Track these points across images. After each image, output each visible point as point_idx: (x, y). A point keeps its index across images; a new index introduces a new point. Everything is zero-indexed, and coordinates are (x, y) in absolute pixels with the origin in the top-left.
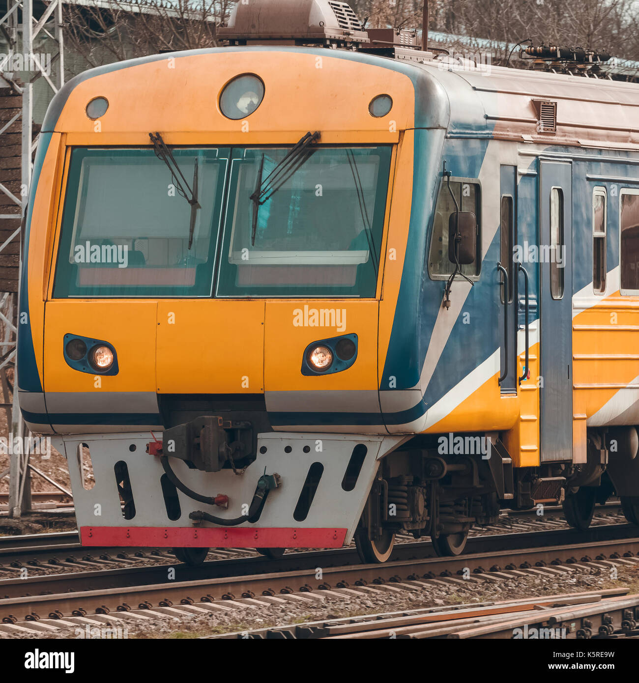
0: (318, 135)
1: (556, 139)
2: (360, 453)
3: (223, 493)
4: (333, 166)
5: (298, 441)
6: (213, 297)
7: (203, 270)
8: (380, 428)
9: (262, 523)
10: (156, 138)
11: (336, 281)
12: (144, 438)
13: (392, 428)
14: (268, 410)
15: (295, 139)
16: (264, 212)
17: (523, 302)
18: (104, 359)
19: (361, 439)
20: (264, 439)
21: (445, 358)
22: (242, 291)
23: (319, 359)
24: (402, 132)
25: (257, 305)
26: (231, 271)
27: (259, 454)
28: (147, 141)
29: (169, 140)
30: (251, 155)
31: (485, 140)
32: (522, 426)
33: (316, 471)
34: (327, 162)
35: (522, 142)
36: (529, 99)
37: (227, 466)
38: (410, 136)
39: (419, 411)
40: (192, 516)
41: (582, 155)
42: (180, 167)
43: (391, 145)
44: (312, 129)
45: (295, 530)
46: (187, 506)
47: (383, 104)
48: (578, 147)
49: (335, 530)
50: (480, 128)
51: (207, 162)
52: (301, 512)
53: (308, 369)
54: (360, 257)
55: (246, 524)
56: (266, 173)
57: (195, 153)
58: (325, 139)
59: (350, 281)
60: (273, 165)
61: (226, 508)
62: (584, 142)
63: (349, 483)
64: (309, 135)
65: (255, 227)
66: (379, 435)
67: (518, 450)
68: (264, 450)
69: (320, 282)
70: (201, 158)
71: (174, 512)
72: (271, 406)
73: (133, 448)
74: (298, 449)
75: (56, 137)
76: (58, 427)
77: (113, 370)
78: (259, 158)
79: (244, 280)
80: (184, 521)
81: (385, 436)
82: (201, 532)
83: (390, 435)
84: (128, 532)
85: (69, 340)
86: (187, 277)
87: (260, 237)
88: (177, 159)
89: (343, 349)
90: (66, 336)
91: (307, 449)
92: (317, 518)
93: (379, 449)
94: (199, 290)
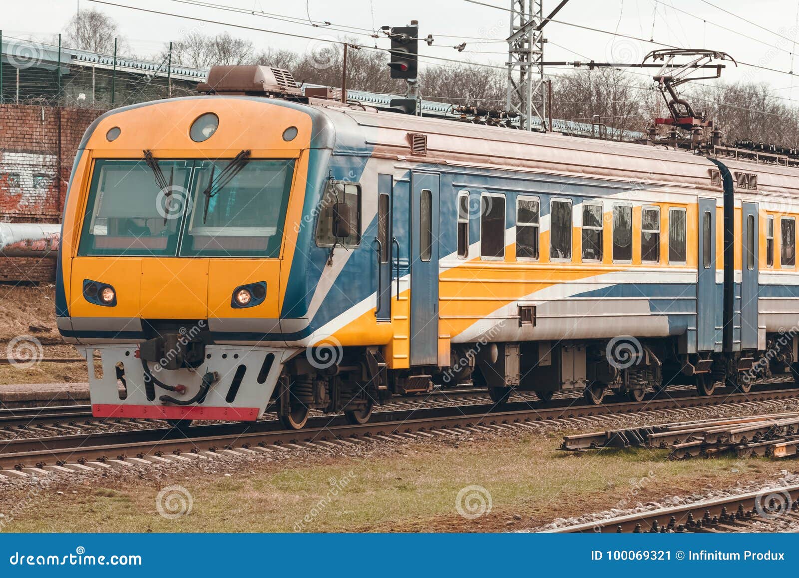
0: (248, 153)
1: (427, 159)
2: (270, 359)
3: (182, 383)
4: (258, 172)
5: (231, 351)
6: (177, 256)
7: (172, 239)
8: (282, 343)
9: (205, 404)
10: (148, 153)
11: (254, 247)
12: (134, 348)
13: (290, 343)
14: (210, 330)
15: (234, 155)
16: (213, 202)
17: (396, 263)
18: (108, 296)
19: (271, 350)
20: (209, 349)
22: (195, 253)
23: (243, 297)
24: (302, 151)
25: (204, 262)
26: (190, 239)
27: (206, 359)
28: (142, 155)
29: (156, 155)
30: (207, 165)
31: (365, 157)
32: (395, 342)
33: (242, 370)
34: (254, 170)
35: (398, 160)
36: (405, 132)
37: (184, 366)
38: (306, 154)
39: (307, 332)
40: (161, 398)
41: (449, 170)
42: (163, 172)
43: (295, 159)
44: (245, 148)
45: (226, 408)
46: (159, 392)
47: (291, 133)
48: (445, 165)
49: (252, 409)
51: (179, 169)
52: (230, 398)
53: (235, 304)
54: (271, 231)
55: (196, 404)
56: (215, 177)
57: (172, 164)
58: (253, 155)
59: (264, 247)
60: (220, 171)
61: (184, 394)
63: (262, 378)
64: (243, 152)
65: (206, 211)
66: (283, 347)
67: (391, 358)
68: (209, 356)
69: (245, 248)
70: (175, 167)
71: (151, 395)
72: (212, 328)
73: (127, 354)
74: (230, 356)
75: (86, 152)
76: (81, 340)
77: (113, 303)
78: (211, 167)
79: (198, 246)
80: (157, 402)
81: (286, 348)
82: (167, 409)
83: (289, 348)
84: (123, 408)
85: (86, 283)
86: (162, 244)
87: (208, 218)
88: (161, 167)
89: (258, 291)
90: (85, 280)
91: (236, 356)
92: (240, 401)
93: (282, 356)
94: (169, 252)
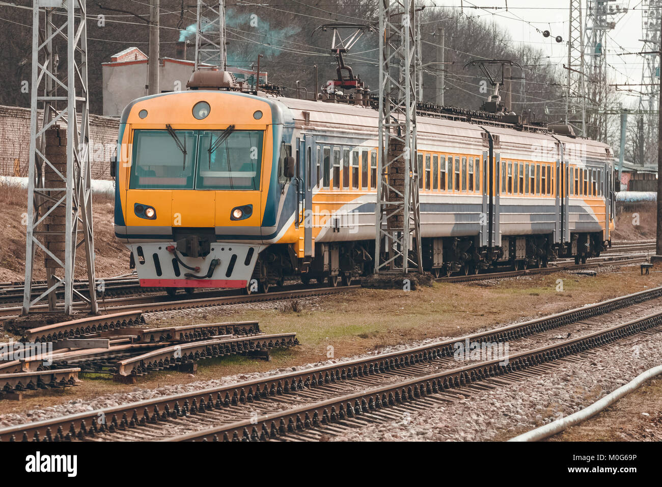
0: (234, 126)
1: (309, 127)
2: (251, 251)
3: (198, 266)
4: (240, 138)
5: (227, 246)
6: (194, 189)
7: (190, 179)
8: (260, 241)
9: (214, 278)
10: (168, 126)
11: (243, 184)
12: (165, 245)
13: (264, 241)
14: (216, 234)
15: (225, 128)
16: (213, 156)
17: (301, 192)
18: (150, 213)
19: (252, 246)
20: (213, 245)
21: (282, 214)
22: (205, 187)
23: (237, 214)
24: (267, 126)
25: (212, 193)
26: (201, 179)
27: (211, 251)
28: (165, 127)
29: (174, 127)
30: (207, 134)
31: (293, 128)
32: (300, 241)
33: (234, 258)
34: (238, 137)
35: (301, 129)
36: (301, 111)
37: (200, 255)
38: (270, 127)
39: (274, 235)
40: (186, 275)
41: (315, 133)
42: (179, 138)
43: (263, 130)
44: (232, 124)
45: (226, 280)
46: (183, 271)
47: (259, 114)
48: (314, 130)
49: (242, 281)
50: (292, 123)
51: (190, 136)
52: (229, 274)
53: (233, 218)
54: (251, 174)
55: (207, 278)
56: (213, 141)
57: (184, 133)
58: (236, 128)
59: (249, 183)
60: (217, 138)
61: (198, 272)
62: (316, 128)
63: (247, 262)
64: (230, 126)
65: (210, 162)
66: (259, 244)
67: (298, 251)
68: (213, 249)
70: (187, 135)
71: (178, 273)
72: (217, 232)
73: (160, 248)
74: (227, 249)
75: (127, 126)
76: (130, 240)
77: (154, 217)
78: (210, 135)
79: (206, 183)
80: (182, 277)
81: (261, 244)
82: (189, 281)
83: (263, 244)
84: (159, 281)
86: (183, 181)
87: (212, 166)
88: (177, 135)
89: (247, 210)
90: (135, 204)
91: (230, 249)
92: (235, 276)
93: (259, 249)
94: (188, 186)
